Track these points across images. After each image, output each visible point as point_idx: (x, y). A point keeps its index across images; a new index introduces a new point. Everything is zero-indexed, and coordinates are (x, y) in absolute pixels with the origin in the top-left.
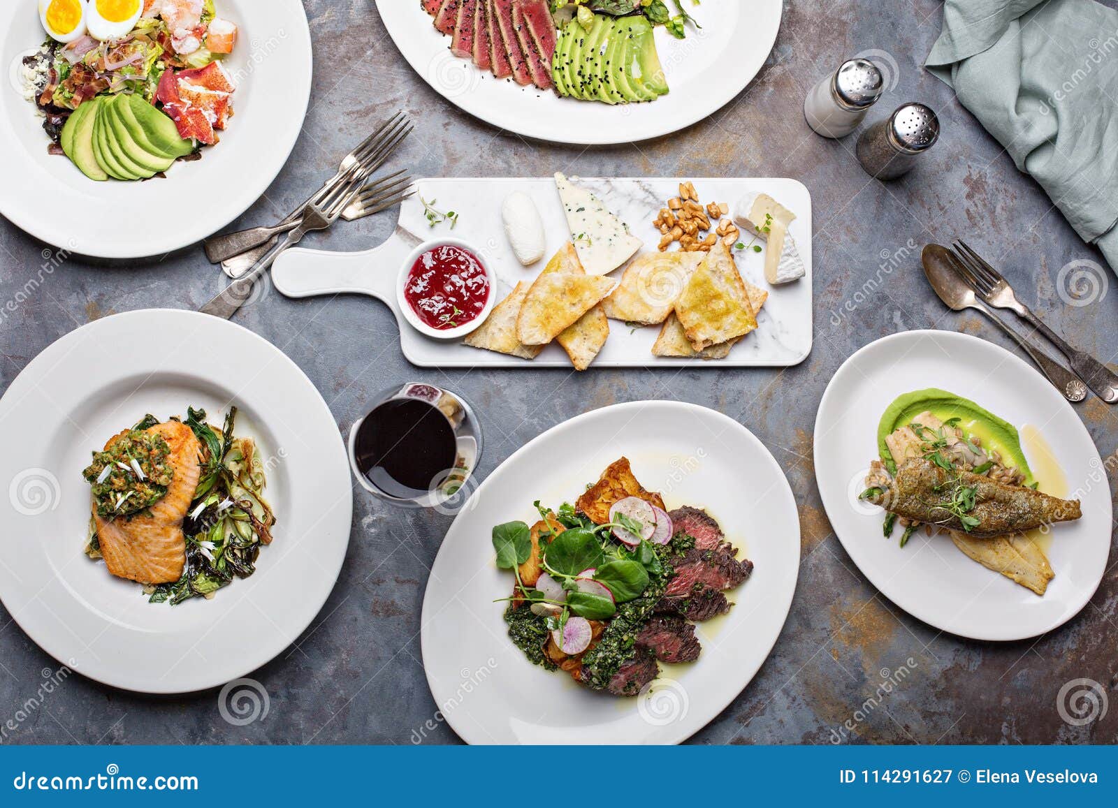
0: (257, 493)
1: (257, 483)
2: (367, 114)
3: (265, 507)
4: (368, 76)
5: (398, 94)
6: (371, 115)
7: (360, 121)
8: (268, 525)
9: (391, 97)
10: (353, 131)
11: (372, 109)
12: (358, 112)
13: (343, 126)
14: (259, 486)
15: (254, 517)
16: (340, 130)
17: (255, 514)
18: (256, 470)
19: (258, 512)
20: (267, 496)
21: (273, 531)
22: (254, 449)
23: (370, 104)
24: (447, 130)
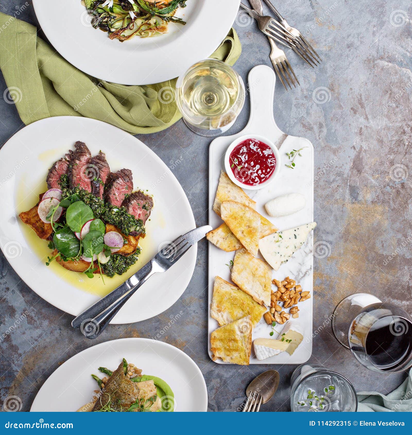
0: (138, 33)
1: (143, 33)
2: (360, 104)
3: (129, 37)
4: (381, 104)
5: (370, 121)
6: (360, 106)
7: (356, 99)
8: (120, 38)
9: (369, 117)
10: (351, 96)
11: (363, 107)
12: (361, 98)
13: (353, 91)
14: (141, 34)
15: (124, 30)
16: (351, 89)
17: (126, 31)
18: (150, 33)
19: (127, 33)
20: (135, 39)
21: (116, 40)
22: (162, 33)
23: (366, 105)
24: (351, 148)
